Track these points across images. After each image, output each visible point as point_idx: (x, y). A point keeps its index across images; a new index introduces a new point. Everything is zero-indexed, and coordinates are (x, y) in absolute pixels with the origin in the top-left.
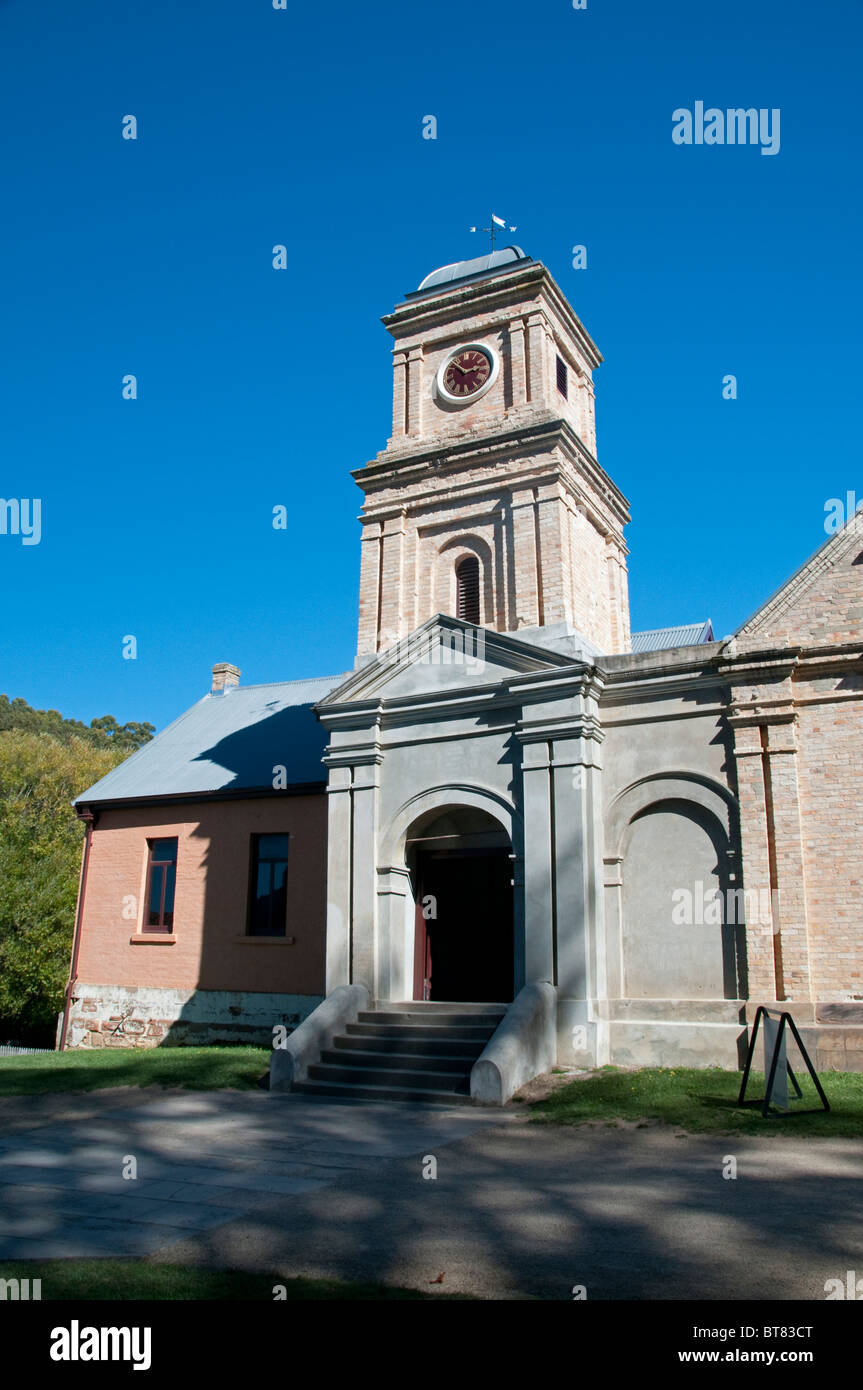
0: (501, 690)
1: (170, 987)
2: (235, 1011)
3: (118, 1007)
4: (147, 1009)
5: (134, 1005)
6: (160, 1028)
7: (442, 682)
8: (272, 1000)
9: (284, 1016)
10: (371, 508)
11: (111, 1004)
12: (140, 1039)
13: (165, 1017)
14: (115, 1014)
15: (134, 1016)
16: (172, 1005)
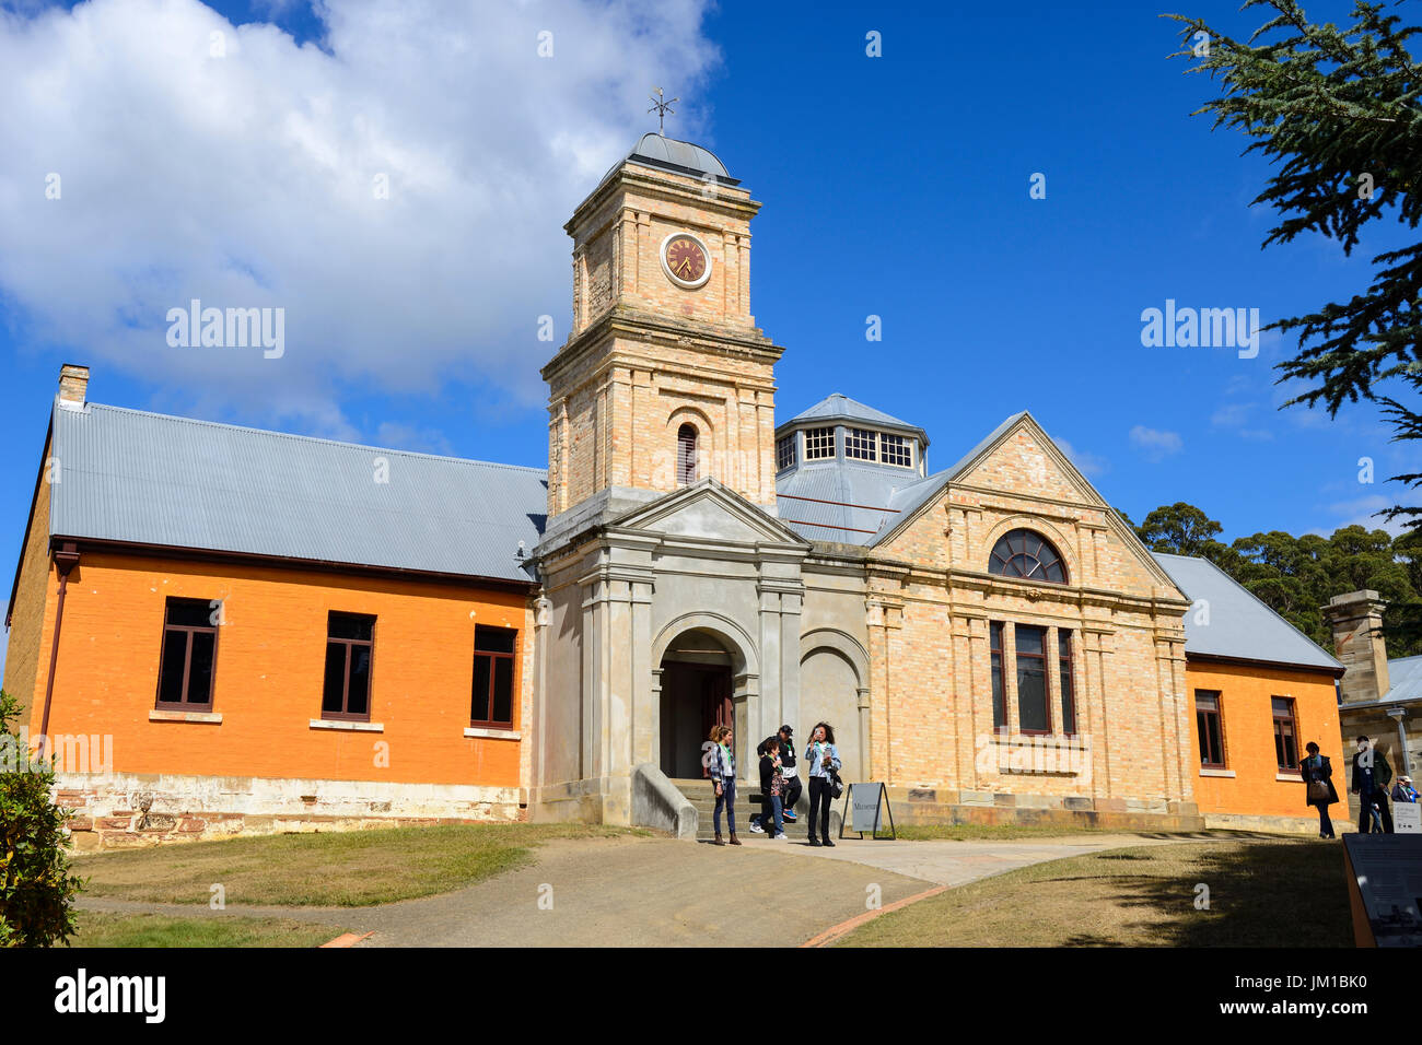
0: (752, 548)
1: (210, 776)
2: (309, 800)
6: (201, 822)
7: (705, 530)
8: (357, 788)
9: (372, 804)
10: (624, 355)
11: (112, 796)
12: (167, 837)
13: (206, 810)
14: (121, 808)
15: (153, 809)
16: (216, 794)
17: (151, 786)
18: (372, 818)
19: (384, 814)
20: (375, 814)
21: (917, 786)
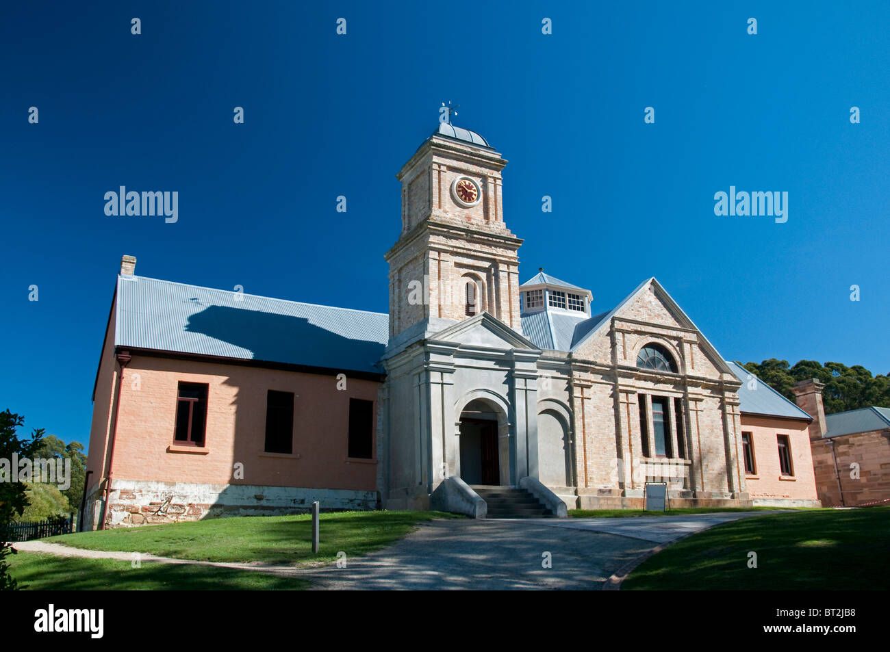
0: (509, 353)
1: (204, 483)
2: (259, 498)
3: (158, 496)
4: (185, 497)
5: (173, 494)
6: (199, 509)
7: (483, 342)
8: (286, 491)
9: (294, 500)
10: (434, 243)
11: (150, 493)
12: (181, 517)
13: (202, 502)
14: (155, 501)
15: (173, 502)
16: (207, 494)
17: (172, 488)
18: (295, 508)
19: (301, 506)
20: (297, 506)
21: (601, 487)
